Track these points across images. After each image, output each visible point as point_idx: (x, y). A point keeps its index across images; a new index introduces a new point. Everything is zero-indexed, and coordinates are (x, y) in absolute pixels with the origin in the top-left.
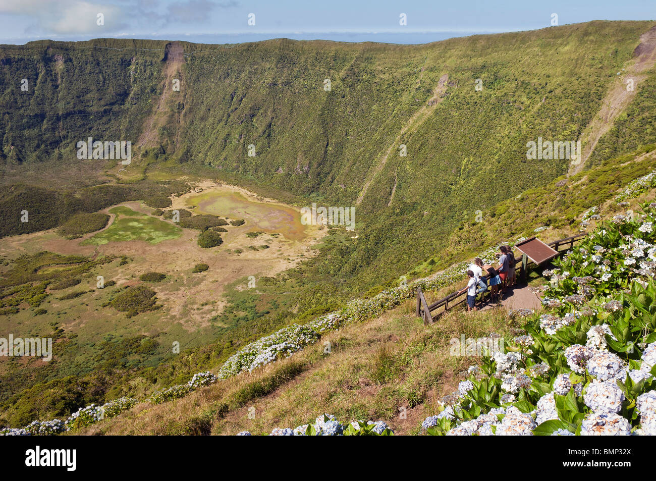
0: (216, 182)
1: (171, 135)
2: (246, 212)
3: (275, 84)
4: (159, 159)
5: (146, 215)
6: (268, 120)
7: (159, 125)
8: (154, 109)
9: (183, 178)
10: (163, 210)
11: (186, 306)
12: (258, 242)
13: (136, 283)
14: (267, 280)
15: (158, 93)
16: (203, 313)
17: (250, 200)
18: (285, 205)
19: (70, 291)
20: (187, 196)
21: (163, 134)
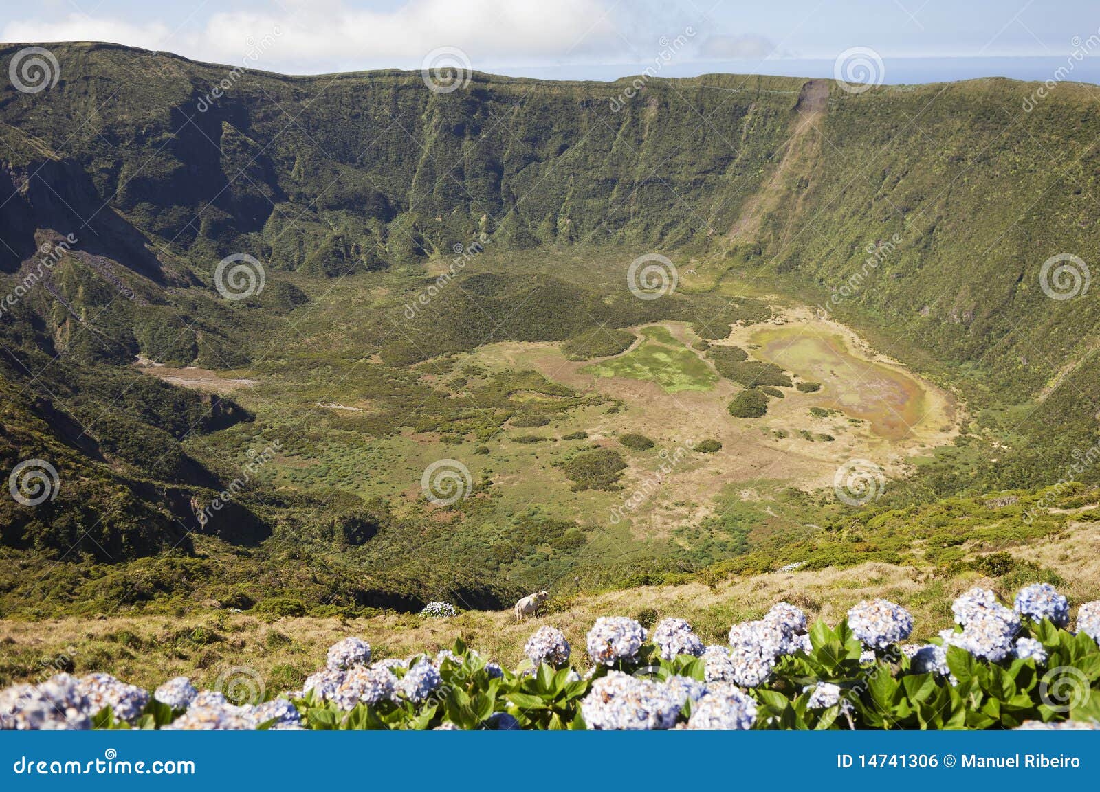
0: (814, 313)
1: (777, 227)
2: (832, 372)
3: (961, 159)
4: (749, 263)
5: (684, 345)
6: (932, 220)
7: (765, 210)
8: (763, 185)
9: (768, 297)
10: (712, 342)
11: (655, 499)
12: (822, 427)
13: (613, 444)
14: (795, 494)
15: (775, 160)
16: (669, 517)
17: (852, 352)
18: (907, 373)
19: (530, 432)
20: (757, 327)
21: (766, 224)
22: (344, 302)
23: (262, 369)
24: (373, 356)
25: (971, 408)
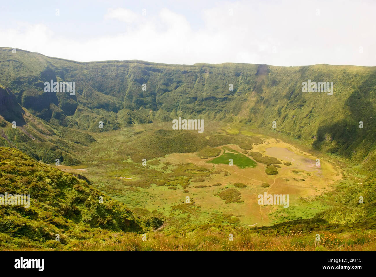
0: (277, 140)
1: (255, 112)
4: (248, 125)
6: (310, 109)
7: (250, 107)
8: (248, 99)
9: (259, 136)
10: (248, 151)
12: (299, 176)
13: (231, 186)
14: (302, 199)
15: (251, 91)
17: (295, 152)
18: (316, 158)
19: (200, 184)
20: (261, 145)
21: (251, 112)
22: (109, 141)
23: (88, 166)
24: (128, 160)
25: (342, 168)
